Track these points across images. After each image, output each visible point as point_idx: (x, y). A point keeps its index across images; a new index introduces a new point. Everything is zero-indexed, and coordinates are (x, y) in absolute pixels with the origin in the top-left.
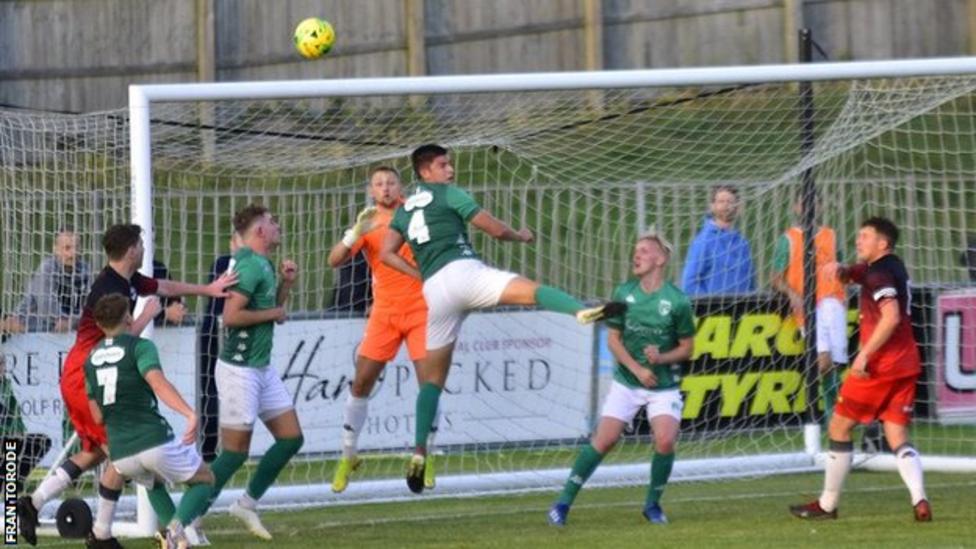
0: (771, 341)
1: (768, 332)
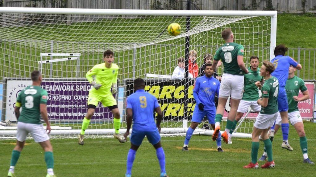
0: (173, 94)
1: (171, 91)
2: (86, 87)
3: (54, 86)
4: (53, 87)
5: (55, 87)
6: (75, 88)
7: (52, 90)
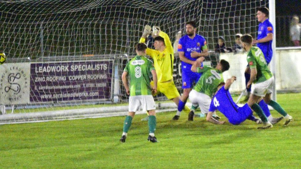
2: (81, 67)
3: (48, 67)
4: (46, 68)
5: (49, 69)
6: (69, 68)
7: (46, 72)
